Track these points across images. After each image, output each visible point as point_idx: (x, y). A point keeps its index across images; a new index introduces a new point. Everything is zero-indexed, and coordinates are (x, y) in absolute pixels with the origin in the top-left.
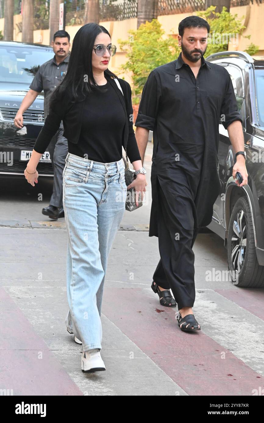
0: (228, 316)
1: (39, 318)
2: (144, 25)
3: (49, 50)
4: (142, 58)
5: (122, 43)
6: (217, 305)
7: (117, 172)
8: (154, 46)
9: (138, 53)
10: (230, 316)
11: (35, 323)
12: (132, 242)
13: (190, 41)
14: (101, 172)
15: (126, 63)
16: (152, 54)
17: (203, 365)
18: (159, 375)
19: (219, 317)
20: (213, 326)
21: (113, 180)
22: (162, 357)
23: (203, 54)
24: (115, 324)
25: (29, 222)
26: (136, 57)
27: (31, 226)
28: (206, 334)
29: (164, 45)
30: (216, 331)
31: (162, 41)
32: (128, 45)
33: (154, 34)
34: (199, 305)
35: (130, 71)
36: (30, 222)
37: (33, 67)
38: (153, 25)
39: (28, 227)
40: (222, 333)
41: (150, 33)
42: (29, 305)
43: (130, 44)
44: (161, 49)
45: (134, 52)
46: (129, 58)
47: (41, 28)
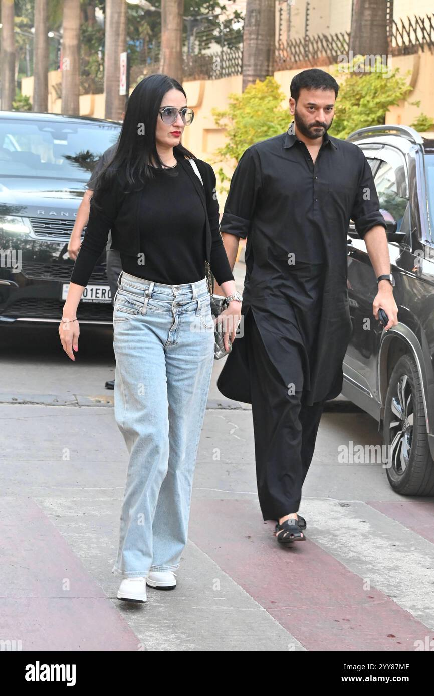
0: (388, 543)
1: (90, 548)
2: (254, 86)
3: (103, 126)
4: (249, 137)
5: (218, 115)
6: (369, 526)
7: (192, 299)
8: (268, 119)
9: (244, 130)
10: (390, 543)
11: (84, 556)
12: (235, 428)
13: (309, 108)
14: (165, 299)
15: (225, 146)
16: (266, 132)
17: (348, 620)
18: (280, 637)
19: (372, 544)
20: (364, 559)
21: (186, 311)
22: (284, 608)
23: (327, 128)
24: (209, 556)
25: (74, 396)
26: (240, 137)
27: (77, 403)
28: (353, 571)
29: (284, 118)
30: (370, 566)
31: (281, 110)
32: (227, 117)
33: (269, 101)
34: (341, 526)
35: (231, 158)
36: (76, 397)
37: (79, 154)
38: (267, 86)
39: (72, 404)
40: (378, 570)
41: (262, 98)
42: (75, 527)
43: (231, 116)
44: (280, 123)
45: (238, 128)
46: (230, 138)
47: (91, 91)
